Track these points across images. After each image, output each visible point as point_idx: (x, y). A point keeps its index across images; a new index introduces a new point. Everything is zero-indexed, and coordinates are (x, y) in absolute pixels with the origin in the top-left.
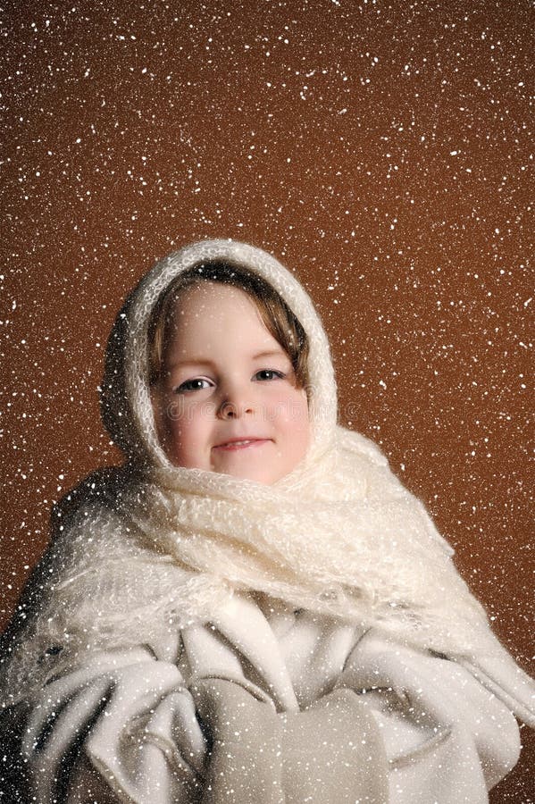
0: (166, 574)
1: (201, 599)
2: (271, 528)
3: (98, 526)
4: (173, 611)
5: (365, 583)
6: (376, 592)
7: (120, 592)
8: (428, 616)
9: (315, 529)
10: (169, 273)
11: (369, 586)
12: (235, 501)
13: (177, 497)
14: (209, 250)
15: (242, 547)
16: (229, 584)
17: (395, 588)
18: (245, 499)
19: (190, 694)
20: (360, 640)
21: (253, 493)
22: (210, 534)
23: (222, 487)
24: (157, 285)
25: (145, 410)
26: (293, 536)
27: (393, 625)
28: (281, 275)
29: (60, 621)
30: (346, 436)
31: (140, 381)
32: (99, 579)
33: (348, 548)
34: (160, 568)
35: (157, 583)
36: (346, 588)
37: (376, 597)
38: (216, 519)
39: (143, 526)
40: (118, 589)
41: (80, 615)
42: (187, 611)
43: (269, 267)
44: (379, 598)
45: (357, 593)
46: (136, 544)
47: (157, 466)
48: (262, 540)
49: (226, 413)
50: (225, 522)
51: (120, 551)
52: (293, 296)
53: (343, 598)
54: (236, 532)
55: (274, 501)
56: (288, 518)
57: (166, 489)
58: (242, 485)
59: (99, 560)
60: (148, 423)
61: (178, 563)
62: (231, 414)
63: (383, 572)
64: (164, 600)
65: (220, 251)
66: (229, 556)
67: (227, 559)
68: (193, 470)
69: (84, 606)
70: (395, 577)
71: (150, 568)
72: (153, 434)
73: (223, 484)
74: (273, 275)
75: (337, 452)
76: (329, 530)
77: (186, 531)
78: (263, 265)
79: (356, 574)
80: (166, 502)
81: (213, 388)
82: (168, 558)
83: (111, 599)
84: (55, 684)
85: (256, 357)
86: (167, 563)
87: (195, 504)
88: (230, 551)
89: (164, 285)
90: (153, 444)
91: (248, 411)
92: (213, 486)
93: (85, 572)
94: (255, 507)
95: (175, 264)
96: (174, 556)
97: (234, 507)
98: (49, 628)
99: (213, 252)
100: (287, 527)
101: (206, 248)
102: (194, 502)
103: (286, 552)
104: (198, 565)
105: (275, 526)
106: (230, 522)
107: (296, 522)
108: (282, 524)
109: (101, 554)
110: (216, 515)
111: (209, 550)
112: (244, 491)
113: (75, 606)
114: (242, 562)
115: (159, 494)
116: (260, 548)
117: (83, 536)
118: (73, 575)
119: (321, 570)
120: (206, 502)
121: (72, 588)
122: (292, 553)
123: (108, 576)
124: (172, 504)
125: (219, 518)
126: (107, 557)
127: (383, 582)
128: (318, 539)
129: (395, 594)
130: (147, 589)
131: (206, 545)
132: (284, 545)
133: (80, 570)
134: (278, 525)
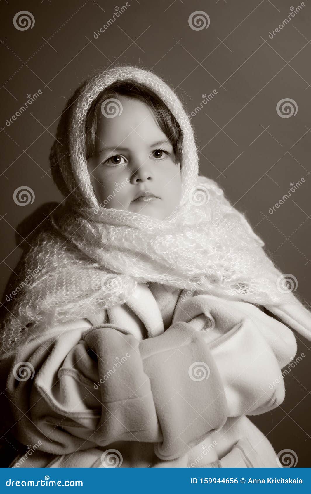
0: (95, 276)
2: (159, 244)
3: (52, 246)
4: (101, 298)
5: (217, 272)
7: (68, 289)
10: (97, 90)
11: (220, 274)
12: (136, 228)
13: (100, 226)
14: (121, 75)
15: (143, 257)
16: (135, 279)
17: (234, 272)
18: (143, 228)
21: (148, 224)
22: (122, 250)
23: (129, 220)
24: (90, 97)
25: (84, 174)
26: (172, 248)
28: (165, 90)
29: (33, 307)
31: (81, 157)
32: (55, 281)
33: (205, 252)
34: (92, 272)
35: (90, 282)
37: (224, 279)
38: (125, 240)
39: (80, 246)
40: (67, 286)
41: (45, 303)
42: (109, 299)
43: (158, 85)
44: (226, 279)
48: (154, 252)
49: (135, 180)
50: (131, 242)
51: (66, 262)
52: (173, 103)
53: (203, 280)
54: (138, 249)
56: (169, 237)
57: (93, 222)
58: (141, 218)
59: (54, 269)
60: (86, 182)
61: (102, 268)
62: (138, 180)
63: (226, 264)
65: (128, 75)
68: (110, 209)
69: (47, 298)
70: (234, 265)
71: (83, 272)
72: (90, 189)
73: (130, 218)
74: (161, 90)
76: (193, 242)
77: (107, 248)
78: (155, 84)
79: (210, 267)
80: (93, 231)
81: (127, 164)
82: (96, 265)
83: (63, 293)
86: (96, 268)
88: (134, 259)
89: (94, 97)
90: (90, 195)
91: (149, 178)
92: (123, 219)
93: (46, 276)
94: (149, 233)
95: (101, 84)
96: (100, 264)
97: (135, 233)
98: (26, 311)
99: (124, 76)
100: (168, 243)
101: (120, 73)
102: (111, 230)
103: (169, 259)
104: (115, 269)
105: (161, 243)
106: (134, 242)
107: (174, 240)
108: (165, 242)
109: (55, 264)
110: (125, 237)
111: (121, 259)
112: (142, 222)
113: (42, 298)
114: (141, 266)
115: (89, 226)
116: (153, 257)
117: (43, 253)
118: (39, 278)
119: (191, 267)
120: (119, 230)
121: (39, 286)
122: (172, 258)
123: (60, 278)
124: (98, 232)
125: (127, 240)
126: (58, 267)
127: (226, 270)
128: (188, 249)
129: (234, 277)
130: (84, 287)
131: (119, 257)
132: (167, 254)
133: (43, 275)
134: (163, 242)
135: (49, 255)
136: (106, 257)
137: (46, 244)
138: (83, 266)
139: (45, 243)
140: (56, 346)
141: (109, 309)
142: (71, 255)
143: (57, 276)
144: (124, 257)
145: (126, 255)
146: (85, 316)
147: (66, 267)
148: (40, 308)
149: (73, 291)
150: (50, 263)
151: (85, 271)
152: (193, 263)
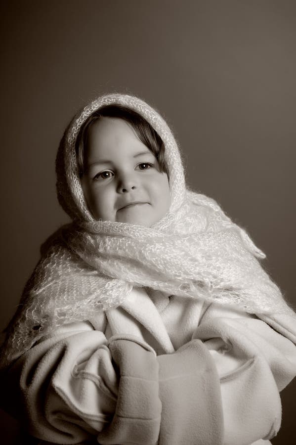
0: (94, 282)
1: (114, 294)
2: (149, 251)
3: (59, 257)
4: (99, 302)
5: (204, 279)
6: (211, 283)
7: (70, 293)
8: (244, 294)
9: (174, 250)
10: (85, 115)
11: (207, 280)
12: (129, 237)
13: (98, 238)
14: (106, 100)
15: (135, 263)
16: (130, 284)
17: (222, 280)
18: (135, 236)
19: (108, 349)
20: (207, 310)
21: (139, 233)
22: (117, 257)
23: (122, 230)
24: (79, 122)
25: (78, 191)
26: (162, 255)
27: (223, 300)
28: (147, 110)
29: (38, 312)
30: (196, 197)
31: (74, 176)
32: (58, 287)
33: (194, 260)
34: (92, 279)
35: (89, 287)
36: (195, 282)
37: (211, 286)
38: (119, 249)
39: (81, 255)
40: (68, 292)
41: (48, 307)
42: (107, 301)
43: (140, 106)
44: (213, 286)
45: (201, 284)
46: (78, 266)
47: (87, 221)
49: (121, 190)
50: (124, 250)
51: (69, 270)
53: (193, 288)
54: (131, 256)
55: (151, 236)
56: (158, 246)
57: (93, 234)
58: (132, 228)
59: (58, 277)
60: (80, 198)
61: (101, 275)
62: (124, 190)
63: (214, 272)
64: (93, 296)
65: (112, 100)
66: (128, 269)
67: (128, 271)
68: (105, 222)
70: (222, 274)
71: (84, 279)
72: (84, 204)
75: (188, 206)
76: (183, 251)
77: (105, 257)
78: (137, 106)
79: (199, 274)
80: (92, 241)
81: (114, 176)
82: (96, 272)
83: (65, 298)
84: (37, 347)
85: (135, 156)
86: (95, 275)
87: (108, 241)
89: (82, 122)
90: (84, 209)
91: (133, 188)
92: (116, 230)
93: (51, 284)
94: (140, 241)
95: (88, 110)
96: (99, 271)
97: (129, 241)
98: (32, 315)
99: (108, 101)
100: (158, 250)
101: (105, 99)
102: (107, 240)
103: (158, 264)
104: (112, 275)
105: (151, 250)
106: (127, 250)
107: (163, 247)
108: (155, 249)
109: (60, 273)
110: (119, 246)
111: (116, 266)
112: (133, 232)
113: (46, 303)
114: (135, 271)
115: (89, 237)
116: (144, 263)
117: (51, 263)
118: (45, 285)
119: (179, 273)
120: (114, 240)
121: (44, 292)
122: (162, 264)
123: (63, 285)
124: (96, 242)
125: (120, 248)
126: (62, 275)
127: (215, 277)
128: (176, 256)
129: (222, 284)
130: (84, 291)
131: (115, 264)
132: (157, 260)
133: (49, 283)
134: (153, 250)
135: (55, 265)
136: (104, 264)
137: (54, 256)
138: (84, 273)
139: (52, 255)
140: (68, 348)
141: (107, 311)
142: (74, 264)
143: (60, 283)
144: (120, 264)
145: (121, 263)
146: (85, 319)
147: (69, 275)
148: (43, 312)
149: (73, 295)
150: (56, 272)
151: (86, 278)
152: (180, 269)
